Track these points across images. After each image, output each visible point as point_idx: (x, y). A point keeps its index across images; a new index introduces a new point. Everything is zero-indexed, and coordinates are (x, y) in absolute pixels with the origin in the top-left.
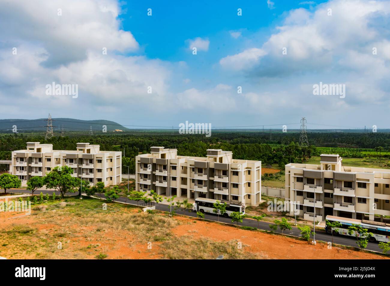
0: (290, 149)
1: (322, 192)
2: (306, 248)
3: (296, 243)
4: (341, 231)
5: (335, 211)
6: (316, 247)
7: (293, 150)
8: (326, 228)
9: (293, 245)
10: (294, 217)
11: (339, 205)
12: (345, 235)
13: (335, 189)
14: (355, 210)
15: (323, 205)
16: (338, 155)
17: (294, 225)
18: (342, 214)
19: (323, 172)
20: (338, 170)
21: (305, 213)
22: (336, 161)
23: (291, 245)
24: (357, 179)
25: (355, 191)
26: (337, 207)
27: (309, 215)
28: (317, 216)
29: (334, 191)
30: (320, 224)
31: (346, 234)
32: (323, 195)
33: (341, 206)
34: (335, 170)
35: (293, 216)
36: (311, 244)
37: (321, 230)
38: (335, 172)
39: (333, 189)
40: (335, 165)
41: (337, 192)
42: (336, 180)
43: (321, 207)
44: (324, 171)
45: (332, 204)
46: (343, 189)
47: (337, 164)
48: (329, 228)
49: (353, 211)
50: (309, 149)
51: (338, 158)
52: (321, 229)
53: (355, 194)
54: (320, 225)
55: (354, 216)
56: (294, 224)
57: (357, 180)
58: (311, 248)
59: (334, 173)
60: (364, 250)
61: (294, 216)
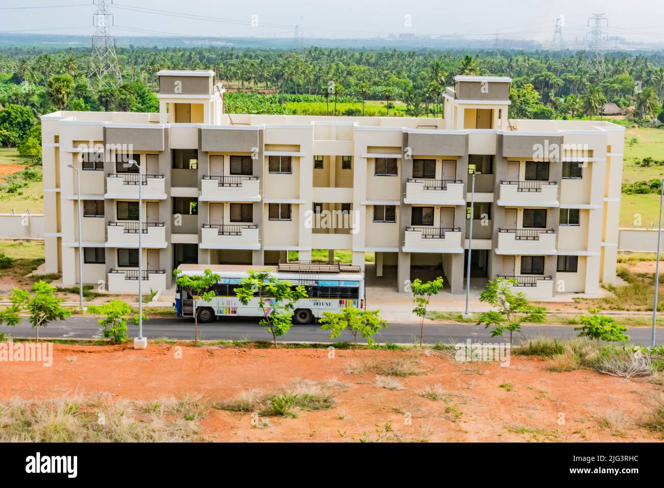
0: (58, 91)
1: (164, 197)
2: (117, 359)
3: (83, 351)
4: (220, 304)
5: (206, 250)
6: (146, 352)
7: (68, 94)
8: (179, 304)
9: (75, 358)
10: (75, 291)
11: (216, 231)
12: (231, 315)
13: (205, 183)
14: (261, 242)
15: (168, 239)
16: (211, 73)
17: (75, 313)
18: (223, 257)
19: (166, 130)
20: (212, 123)
21: (111, 272)
22: (206, 91)
23: (69, 358)
24: (266, 145)
25: (261, 185)
26: (210, 240)
27: (124, 275)
28: (149, 275)
29: (200, 190)
30: (159, 300)
31: (235, 312)
32: (169, 207)
33: (223, 234)
34: (203, 122)
35: (71, 287)
36: (133, 348)
37: (161, 314)
38: (203, 126)
39: (196, 185)
40: (202, 105)
41: (210, 191)
42: (207, 153)
43: (163, 244)
44: (169, 126)
45: (196, 232)
46: (226, 180)
47: (211, 101)
48: (185, 305)
49: (256, 246)
50: (123, 97)
51: (211, 80)
52: (161, 311)
53: (261, 193)
54: (159, 303)
55: (259, 258)
56: (78, 309)
57: (265, 150)
58: (132, 357)
59: (200, 131)
60: (283, 344)
61: (77, 286)
